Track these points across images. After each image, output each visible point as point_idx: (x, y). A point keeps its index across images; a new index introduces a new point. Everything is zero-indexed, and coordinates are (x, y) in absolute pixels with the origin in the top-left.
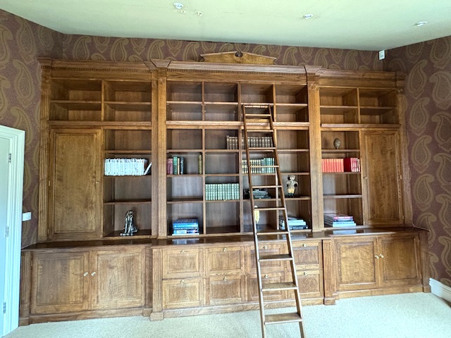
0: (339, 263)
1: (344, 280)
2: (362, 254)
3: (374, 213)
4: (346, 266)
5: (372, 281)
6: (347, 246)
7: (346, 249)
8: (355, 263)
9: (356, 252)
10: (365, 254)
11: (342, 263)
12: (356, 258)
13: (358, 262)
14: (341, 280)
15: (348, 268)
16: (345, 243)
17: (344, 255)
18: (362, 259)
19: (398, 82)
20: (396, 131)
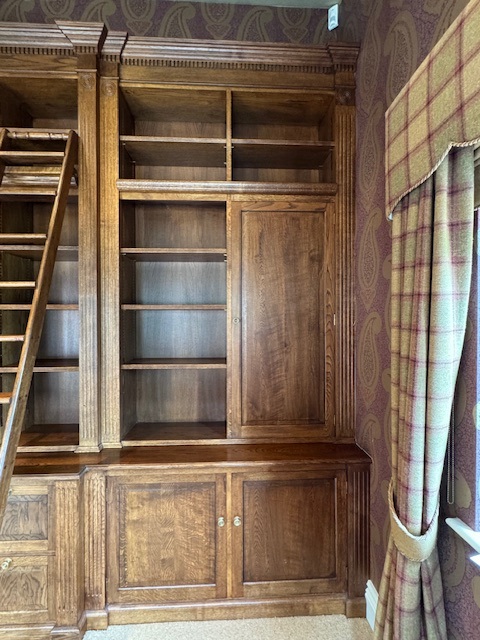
0: (122, 535)
1: (131, 577)
2: (182, 515)
3: (257, 408)
4: (139, 543)
5: (209, 581)
6: (145, 493)
7: (142, 500)
8: (165, 534)
9: (167, 508)
10: (191, 514)
11: (130, 533)
12: (168, 522)
13: (172, 534)
14: (125, 577)
15: (145, 549)
16: (139, 487)
17: (134, 515)
18: (183, 525)
19: (337, 74)
20: (328, 202)
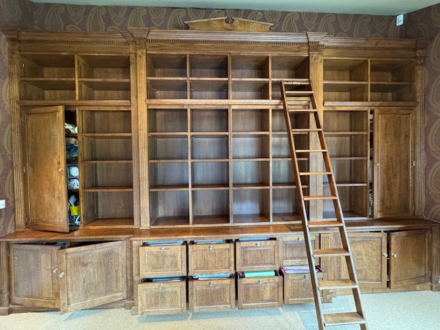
3: (384, 204)
8: (358, 259)
18: (366, 255)
19: (418, 51)
20: (412, 110)
